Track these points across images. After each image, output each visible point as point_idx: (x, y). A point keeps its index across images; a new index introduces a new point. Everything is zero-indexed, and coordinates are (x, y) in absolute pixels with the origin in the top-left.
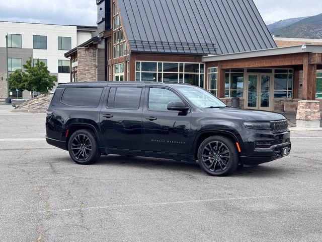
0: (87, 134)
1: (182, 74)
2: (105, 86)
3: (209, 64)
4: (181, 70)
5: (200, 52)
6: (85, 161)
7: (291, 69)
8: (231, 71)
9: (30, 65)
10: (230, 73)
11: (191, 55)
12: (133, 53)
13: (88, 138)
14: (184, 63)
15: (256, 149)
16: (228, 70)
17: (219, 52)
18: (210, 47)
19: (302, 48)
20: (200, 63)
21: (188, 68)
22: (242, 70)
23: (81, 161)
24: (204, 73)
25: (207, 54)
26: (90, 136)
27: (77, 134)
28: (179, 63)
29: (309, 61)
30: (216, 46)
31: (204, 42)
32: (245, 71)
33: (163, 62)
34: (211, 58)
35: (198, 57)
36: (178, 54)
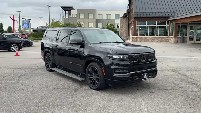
1: (158, 26)
3: (171, 21)
4: (158, 24)
9: (108, 25)
10: (180, 25)
12: (136, 18)
14: (159, 21)
15: (115, 74)
16: (179, 24)
18: (172, 13)
20: (167, 21)
22: (187, 23)
25: (170, 17)
28: (157, 21)
30: (176, 13)
31: (170, 11)
33: (149, 21)
35: (166, 18)
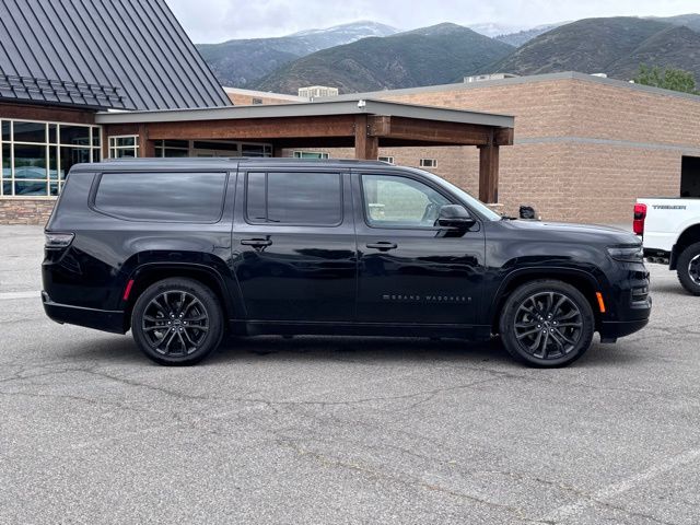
0: (192, 290)
1: (55, 148)
2: (232, 170)
3: (113, 129)
4: (53, 139)
5: (91, 102)
6: (188, 358)
7: (269, 145)
8: (166, 145)
11: (72, 107)
13: (196, 300)
14: (58, 124)
16: (159, 142)
17: (128, 104)
18: (108, 91)
19: (360, 104)
20: (91, 126)
21: (67, 134)
22: (185, 143)
23: (176, 356)
24: (101, 147)
25: (105, 109)
26: (201, 295)
27: (162, 289)
28: (47, 123)
29: (368, 130)
30: (121, 93)
32: (191, 145)
33: (12, 120)
34: (114, 115)
35: (88, 112)
36: (45, 105)
